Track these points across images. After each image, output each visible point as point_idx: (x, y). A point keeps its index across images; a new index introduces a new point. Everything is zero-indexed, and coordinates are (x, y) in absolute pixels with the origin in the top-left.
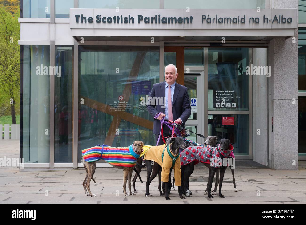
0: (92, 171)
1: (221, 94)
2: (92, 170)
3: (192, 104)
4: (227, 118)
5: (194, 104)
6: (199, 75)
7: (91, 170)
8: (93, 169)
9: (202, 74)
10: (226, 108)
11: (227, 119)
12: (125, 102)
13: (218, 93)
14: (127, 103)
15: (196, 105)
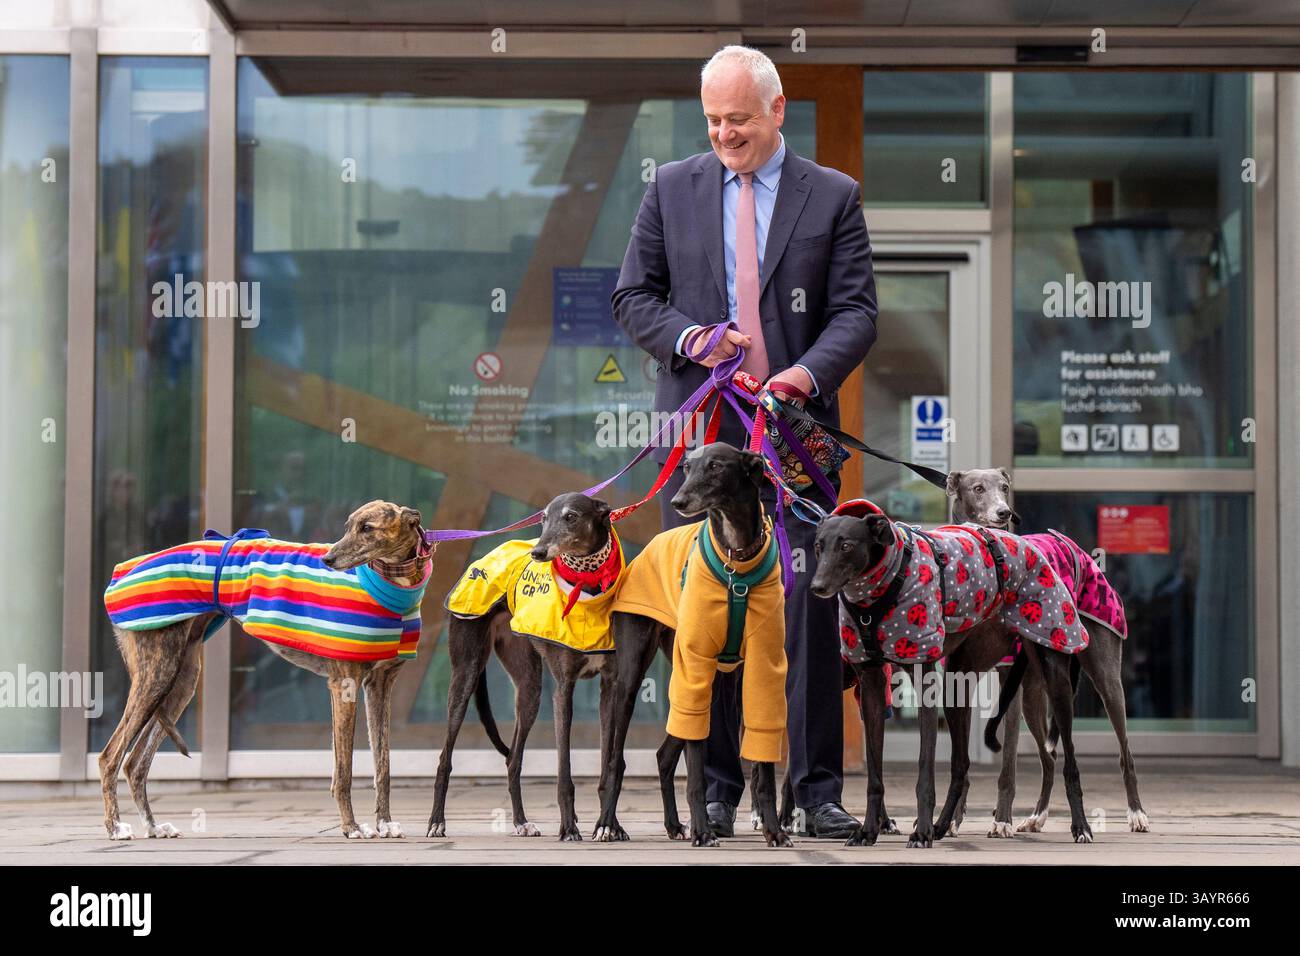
0: (151, 690)
1: (1090, 375)
2: (153, 684)
3: (920, 430)
4: (1124, 513)
5: (930, 431)
6: (963, 258)
7: (148, 682)
8: (157, 677)
9: (982, 254)
10: (1121, 452)
11: (1129, 520)
12: (513, 391)
13: (1072, 366)
14: (525, 393)
15: (940, 439)
